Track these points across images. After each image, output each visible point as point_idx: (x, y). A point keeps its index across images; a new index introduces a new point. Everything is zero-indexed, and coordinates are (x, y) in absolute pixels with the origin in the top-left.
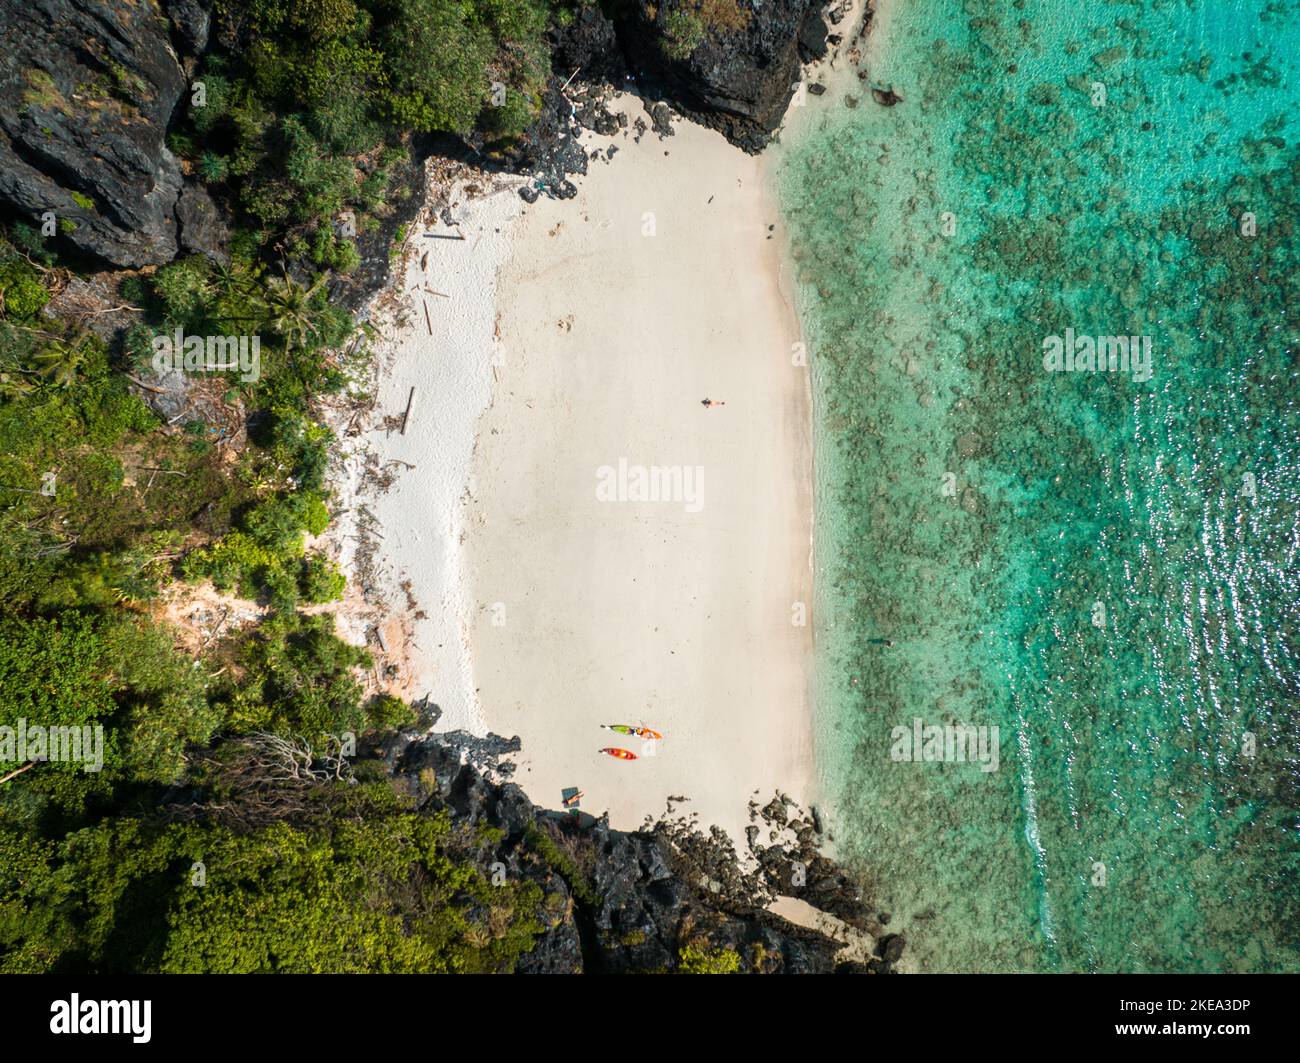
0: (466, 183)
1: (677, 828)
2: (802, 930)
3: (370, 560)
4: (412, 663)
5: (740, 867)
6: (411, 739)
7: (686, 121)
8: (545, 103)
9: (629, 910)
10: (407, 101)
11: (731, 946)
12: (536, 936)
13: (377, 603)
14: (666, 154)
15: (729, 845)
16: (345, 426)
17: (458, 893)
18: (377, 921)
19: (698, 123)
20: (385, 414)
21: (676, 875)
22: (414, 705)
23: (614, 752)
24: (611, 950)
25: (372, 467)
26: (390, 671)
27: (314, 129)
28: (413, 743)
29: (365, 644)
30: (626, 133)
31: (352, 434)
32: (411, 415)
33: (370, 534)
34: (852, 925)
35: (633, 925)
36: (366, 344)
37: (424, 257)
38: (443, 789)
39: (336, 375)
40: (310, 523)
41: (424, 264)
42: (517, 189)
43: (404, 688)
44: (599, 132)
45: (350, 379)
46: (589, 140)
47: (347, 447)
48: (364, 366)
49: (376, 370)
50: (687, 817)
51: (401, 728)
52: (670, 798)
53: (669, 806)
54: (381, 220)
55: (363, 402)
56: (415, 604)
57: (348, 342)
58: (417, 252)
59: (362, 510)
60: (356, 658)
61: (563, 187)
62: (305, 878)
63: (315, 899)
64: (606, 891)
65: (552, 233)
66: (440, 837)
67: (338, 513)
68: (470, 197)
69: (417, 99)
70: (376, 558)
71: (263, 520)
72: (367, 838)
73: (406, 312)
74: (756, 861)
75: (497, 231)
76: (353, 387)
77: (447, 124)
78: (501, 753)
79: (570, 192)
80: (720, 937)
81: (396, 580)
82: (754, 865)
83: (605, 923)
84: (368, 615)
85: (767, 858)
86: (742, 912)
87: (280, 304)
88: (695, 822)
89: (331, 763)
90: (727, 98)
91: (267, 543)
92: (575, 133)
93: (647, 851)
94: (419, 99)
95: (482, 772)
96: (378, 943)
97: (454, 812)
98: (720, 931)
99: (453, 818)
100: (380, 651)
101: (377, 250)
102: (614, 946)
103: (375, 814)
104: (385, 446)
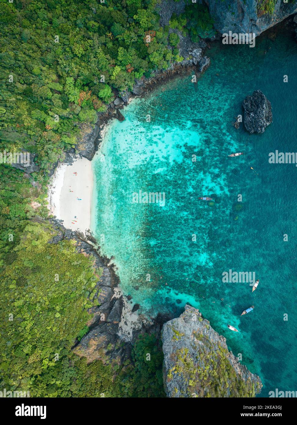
4: (54, 212)
5: (84, 237)
13: (52, 205)
14: (82, 161)
15: (83, 234)
20: (53, 187)
22: (54, 216)
25: (52, 192)
26: (52, 212)
30: (78, 159)
31: (50, 188)
32: (56, 187)
33: (51, 198)
34: (95, 245)
36: (52, 180)
39: (49, 182)
40: (45, 197)
41: (58, 172)
42: (67, 165)
43: (53, 214)
46: (74, 159)
47: (50, 190)
48: (51, 182)
49: (53, 182)
50: (79, 231)
51: (52, 218)
53: (78, 229)
55: (51, 185)
56: (55, 206)
57: (50, 179)
59: (51, 196)
65: (70, 169)
67: (48, 196)
68: (63, 165)
70: (52, 201)
73: (56, 176)
75: (65, 169)
78: (62, 222)
79: (72, 165)
81: (53, 203)
82: (86, 237)
84: (50, 207)
85: (87, 236)
86: (85, 241)
95: (59, 223)
100: (51, 210)
101: (53, 171)
104: (53, 190)
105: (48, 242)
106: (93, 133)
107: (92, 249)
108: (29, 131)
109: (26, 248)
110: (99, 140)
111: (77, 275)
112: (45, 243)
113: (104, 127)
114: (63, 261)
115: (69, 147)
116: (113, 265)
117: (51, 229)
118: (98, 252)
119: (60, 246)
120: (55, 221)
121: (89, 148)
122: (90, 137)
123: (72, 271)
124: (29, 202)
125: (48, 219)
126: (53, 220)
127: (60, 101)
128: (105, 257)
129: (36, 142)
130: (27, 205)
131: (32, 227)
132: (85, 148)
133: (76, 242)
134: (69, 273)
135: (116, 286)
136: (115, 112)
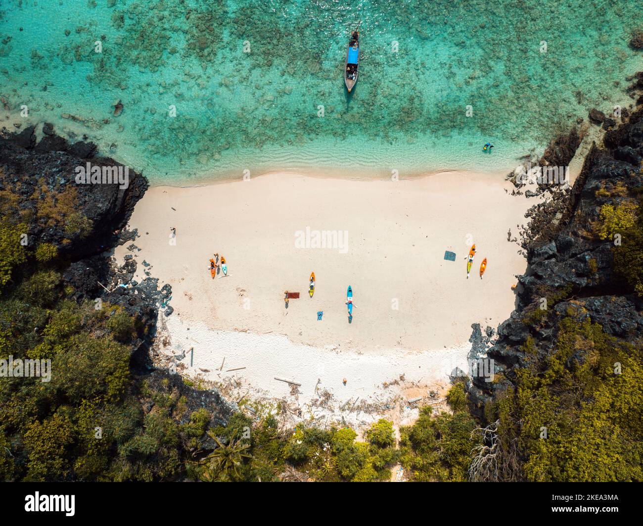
0: (161, 346)
1: (525, 237)
2: (585, 167)
3: (370, 405)
4: (429, 383)
5: (548, 201)
6: (471, 385)
7: (129, 222)
8: (116, 303)
9: (576, 267)
10: (111, 386)
11: (598, 209)
12: (593, 322)
13: (394, 402)
14: (147, 234)
15: (536, 207)
16: (295, 417)
17: (566, 367)
18: (585, 417)
19: (131, 215)
20: (289, 395)
21: (552, 238)
22: (453, 383)
23: (482, 271)
24: (599, 278)
25: (318, 403)
26: (433, 395)
27: (126, 439)
28: (474, 384)
29: (418, 409)
30: (136, 256)
31: (300, 413)
32: (290, 380)
33: (356, 405)
34: (582, 139)
35: (585, 265)
36: (250, 404)
37: (202, 370)
38: (502, 370)
39: (267, 422)
40: (349, 439)
41: (206, 371)
42: (166, 318)
43: (443, 388)
44: (134, 271)
45: (269, 414)
46: (139, 277)
47: (307, 417)
48: (262, 406)
49: (264, 399)
50: (520, 231)
51: (465, 391)
52: (509, 240)
53: (513, 241)
54: (181, 395)
55: (283, 407)
56: (396, 381)
57: (249, 415)
58: (200, 374)
59: (343, 409)
60: (426, 416)
61: (165, 292)
62: (558, 458)
63: (572, 454)
64: (564, 280)
65: (190, 299)
66: (532, 374)
67: (344, 422)
68: (169, 343)
69: (110, 379)
70: (370, 402)
71: (347, 467)
72: (533, 418)
73: (232, 381)
74: (545, 192)
75: (188, 329)
76: (274, 412)
77: (125, 362)
78: (481, 335)
79: (167, 288)
80: (591, 214)
81: (382, 391)
82: (547, 194)
83: (584, 282)
84: (401, 407)
86: (573, 201)
87: (225, 462)
88: (522, 226)
89: (487, 434)
90: (116, 199)
91: (360, 465)
92: (135, 284)
93: (539, 255)
94: (110, 378)
95: (491, 346)
96: (598, 418)
97: (517, 365)
98: (588, 215)
99: (521, 365)
100: (422, 401)
101: (197, 398)
102: (597, 276)
103: (518, 412)
104: (307, 395)
118: (619, 120)
125: (475, 407)
126: (480, 381)
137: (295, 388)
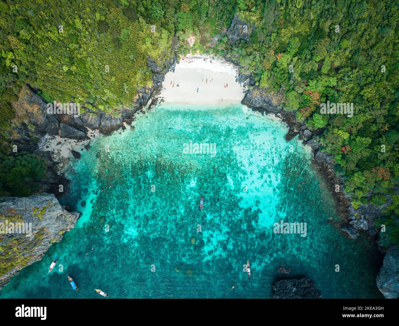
4: (184, 62)
5: (156, 96)
13: (191, 59)
14: (241, 93)
15: (159, 95)
20: (212, 60)
22: (179, 61)
25: (206, 59)
26: (183, 59)
30: (243, 88)
31: (210, 57)
34: (147, 108)
36: (220, 59)
37: (229, 65)
39: (217, 55)
42: (237, 76)
45: (216, 57)
46: (242, 84)
47: (208, 56)
48: (217, 59)
50: (163, 90)
53: (164, 88)
55: (213, 58)
56: (190, 62)
57: (220, 57)
65: (232, 79)
68: (236, 71)
70: (196, 59)
75: (232, 73)
78: (173, 70)
79: (236, 81)
81: (194, 60)
84: (190, 57)
85: (157, 99)
86: (151, 96)
92: (243, 82)
95: (171, 67)
100: (185, 58)
104: (208, 60)
105: (149, 56)
106: (272, 106)
107: (141, 105)
108: (275, 34)
109: (143, 31)
110: (265, 112)
111: (112, 89)
112: (149, 53)
113: (279, 117)
114: (128, 74)
115: (257, 79)
116: (124, 128)
117: (164, 59)
118: (139, 112)
119: (145, 69)
120: (174, 63)
121: (256, 101)
122: (267, 103)
123: (117, 84)
124: (194, 34)
125: (176, 55)
126: (174, 61)
127: (310, 70)
128: (134, 119)
129: (263, 42)
130: (192, 31)
131: (167, 38)
132: (256, 97)
133: (150, 87)
134: (114, 80)
135: (101, 132)
136: (295, 131)
137: (211, 62)
